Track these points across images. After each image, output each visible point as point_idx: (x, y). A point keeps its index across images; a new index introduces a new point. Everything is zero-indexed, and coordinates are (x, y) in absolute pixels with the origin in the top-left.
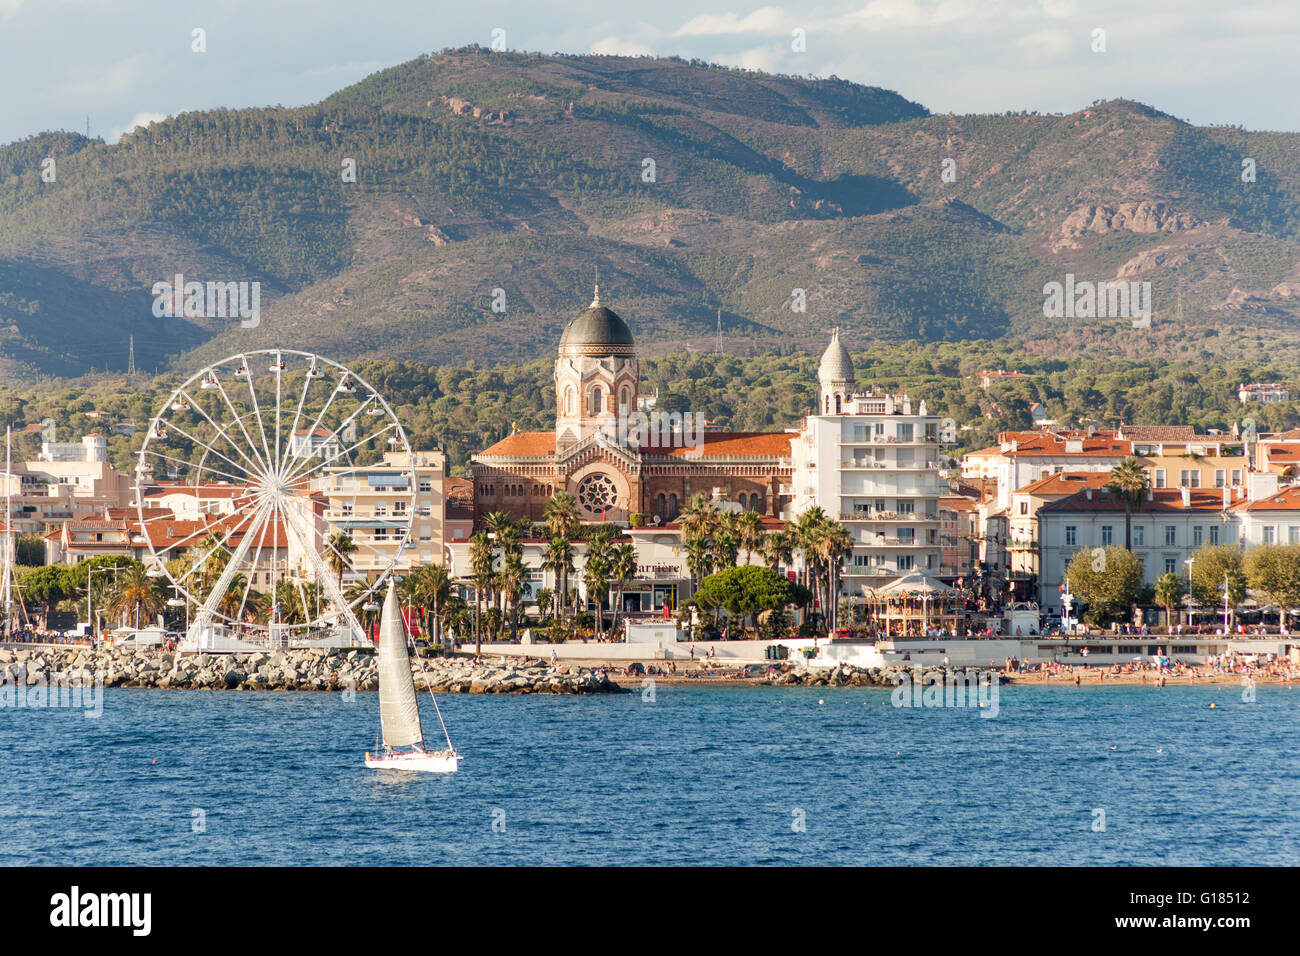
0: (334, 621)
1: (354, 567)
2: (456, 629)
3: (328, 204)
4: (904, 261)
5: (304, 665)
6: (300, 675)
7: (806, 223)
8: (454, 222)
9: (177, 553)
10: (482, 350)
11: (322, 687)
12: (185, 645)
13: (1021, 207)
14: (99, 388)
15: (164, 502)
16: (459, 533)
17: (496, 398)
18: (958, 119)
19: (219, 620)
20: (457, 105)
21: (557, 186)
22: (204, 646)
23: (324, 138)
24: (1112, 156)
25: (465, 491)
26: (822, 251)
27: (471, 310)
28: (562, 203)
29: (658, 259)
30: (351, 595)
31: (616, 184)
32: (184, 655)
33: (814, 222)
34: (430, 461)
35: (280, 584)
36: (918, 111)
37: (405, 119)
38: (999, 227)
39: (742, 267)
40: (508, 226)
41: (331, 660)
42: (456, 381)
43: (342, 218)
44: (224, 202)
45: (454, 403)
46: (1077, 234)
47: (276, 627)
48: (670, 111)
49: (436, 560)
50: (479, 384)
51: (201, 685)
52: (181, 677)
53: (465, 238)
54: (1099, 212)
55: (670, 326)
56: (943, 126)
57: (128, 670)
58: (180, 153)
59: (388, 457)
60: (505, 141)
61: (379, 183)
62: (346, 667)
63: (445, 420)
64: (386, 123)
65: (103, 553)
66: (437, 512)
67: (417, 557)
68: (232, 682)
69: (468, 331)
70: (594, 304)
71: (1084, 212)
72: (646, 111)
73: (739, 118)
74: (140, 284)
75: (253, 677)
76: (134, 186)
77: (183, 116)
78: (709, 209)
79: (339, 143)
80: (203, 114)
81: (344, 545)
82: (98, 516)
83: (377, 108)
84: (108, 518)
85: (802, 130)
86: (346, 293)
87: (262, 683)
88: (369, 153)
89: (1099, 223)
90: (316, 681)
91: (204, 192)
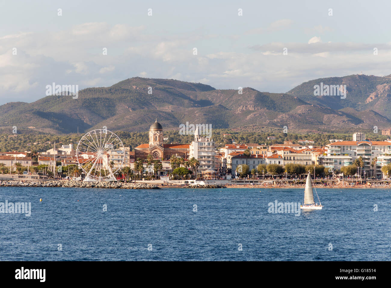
0: (110, 176)
1: (114, 167)
2: (131, 178)
3: (112, 104)
4: (211, 115)
5: (105, 184)
6: (104, 186)
7: (194, 108)
8: (134, 107)
9: (84, 164)
10: (138, 130)
11: (108, 188)
12: (84, 180)
13: (231, 106)
14: (72, 136)
15: (82, 155)
16: (132, 161)
17: (140, 138)
18: (220, 90)
19: (91, 176)
20: (134, 87)
21: (152, 101)
22: (88, 180)
23: (111, 92)
24: (247, 97)
25: (133, 154)
26: (197, 113)
27: (137, 123)
28: (152, 104)
29: (169, 114)
30: (113, 172)
31: (162, 101)
32: (84, 182)
33: (196, 108)
34: (127, 149)
35: (101, 170)
36: (214, 89)
37: (125, 90)
38: (227, 109)
39: (183, 116)
40: (143, 108)
41: (110, 183)
42: (133, 135)
43: (114, 106)
44: (94, 104)
45: (133, 139)
46: (241, 110)
47: (100, 177)
48: (171, 89)
49: (128, 166)
50: (138, 135)
51: (87, 187)
52: (84, 186)
53: (136, 110)
54: (244, 107)
55: (170, 125)
56: (218, 92)
57: (75, 184)
58: (87, 95)
59: (120, 148)
60: (143, 93)
61: (121, 100)
62: (112, 184)
63: (132, 142)
64: (122, 90)
65: (71, 164)
66: (129, 158)
67: (125, 165)
68: (93, 187)
69: (136, 126)
70: (156, 122)
71: (242, 107)
72: (167, 88)
73: (183, 90)
74: (80, 118)
75: (96, 186)
76: (79, 101)
77: (87, 88)
78: (177, 105)
79: (114, 93)
80: (91, 88)
81: (112, 163)
82: (71, 158)
83: (121, 87)
84: (72, 158)
85: (194, 92)
86: (115, 119)
87: (98, 187)
88: (119, 95)
89: (244, 108)
90: (107, 187)
91: (91, 102)
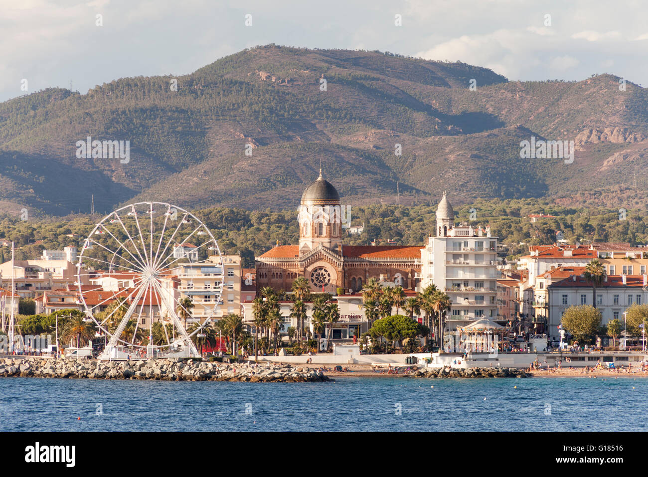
0: (182, 344)
1: (193, 316)
2: (246, 348)
3: (196, 127)
4: (494, 157)
5: (165, 367)
6: (163, 372)
7: (443, 137)
8: (261, 136)
9: (102, 308)
10: (275, 203)
11: (174, 379)
12: (102, 357)
13: (555, 129)
14: (74, 222)
15: (98, 282)
16: (249, 298)
17: (280, 227)
18: (522, 83)
19: (121, 343)
20: (263, 75)
21: (315, 118)
22: (113, 357)
23: (194, 92)
24: (601, 103)
26: (451, 152)
27: (270, 182)
28: (317, 126)
29: (367, 155)
30: (190, 331)
31: (345, 117)
32: (102, 361)
33: (448, 137)
34: (234, 260)
35: (154, 325)
36: (501, 79)
37: (236, 82)
39: (410, 160)
40: (289, 138)
41: (179, 364)
42: (260, 218)
43: (203, 134)
44: (142, 125)
45: (259, 230)
46: (583, 143)
47: (150, 347)
48: (374, 79)
49: (236, 312)
50: (272, 220)
51: (111, 377)
52: (101, 373)
53: (267, 144)
54: (594, 132)
55: (373, 191)
56: (514, 87)
57: (73, 369)
58: (119, 100)
59: (212, 258)
60: (288, 94)
61: (222, 116)
62: (186, 368)
63: (254, 239)
64: (226, 84)
65: (64, 308)
66: (237, 287)
67: (226, 310)
68: (127, 375)
69: (268, 193)
70: (319, 179)
71: (586, 132)
72: (361, 78)
73: (409, 83)
75: (138, 373)
76: (95, 116)
77: (120, 80)
78: (393, 130)
79: (202, 95)
80: (131, 79)
81: (187, 304)
82: (63, 289)
83: (222, 76)
84: (68, 290)
85: (442, 89)
86: (205, 172)
87: (143, 376)
88: (218, 100)
89: (594, 138)
90: (171, 375)
91: (132, 120)
